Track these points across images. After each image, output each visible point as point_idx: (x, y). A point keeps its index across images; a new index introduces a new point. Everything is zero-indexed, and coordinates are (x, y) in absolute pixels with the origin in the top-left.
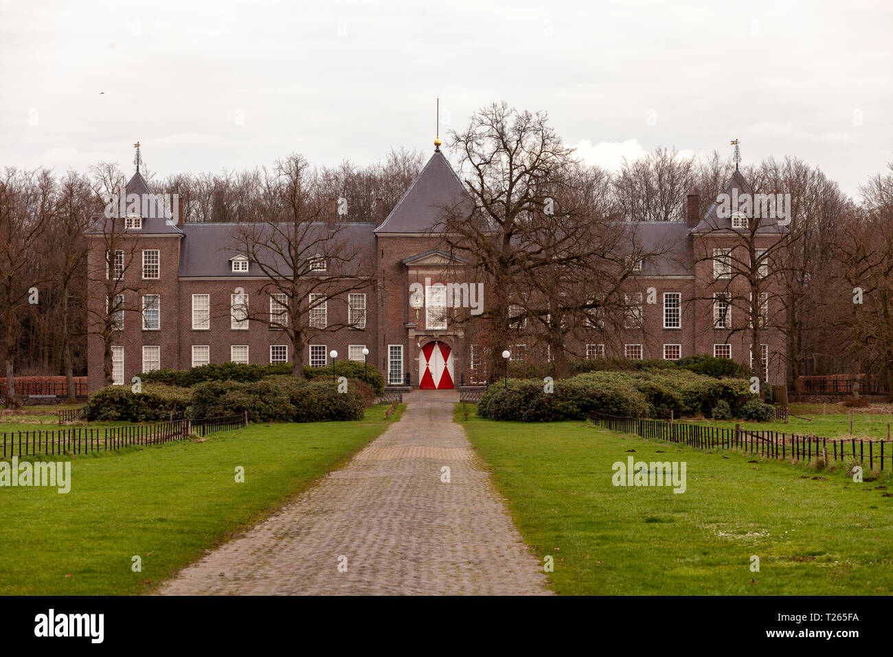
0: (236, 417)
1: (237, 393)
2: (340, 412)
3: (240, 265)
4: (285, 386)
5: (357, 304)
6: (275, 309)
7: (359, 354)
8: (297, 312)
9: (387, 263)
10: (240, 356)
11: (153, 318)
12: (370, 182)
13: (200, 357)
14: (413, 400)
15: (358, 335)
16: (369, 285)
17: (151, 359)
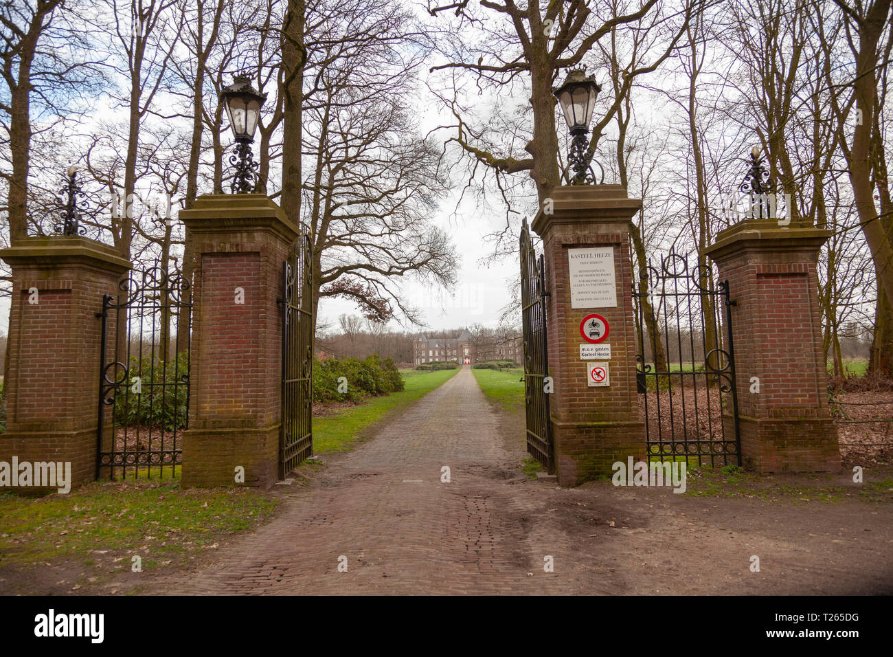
0: (439, 369)
1: (439, 366)
2: (453, 368)
3: (437, 346)
4: (445, 364)
5: (455, 351)
6: (443, 353)
7: (455, 359)
8: (446, 353)
9: (459, 345)
10: (437, 360)
11: (423, 354)
12: (456, 331)
13: (431, 360)
14: (464, 366)
15: (455, 356)
16: (457, 349)
17: (423, 361)
